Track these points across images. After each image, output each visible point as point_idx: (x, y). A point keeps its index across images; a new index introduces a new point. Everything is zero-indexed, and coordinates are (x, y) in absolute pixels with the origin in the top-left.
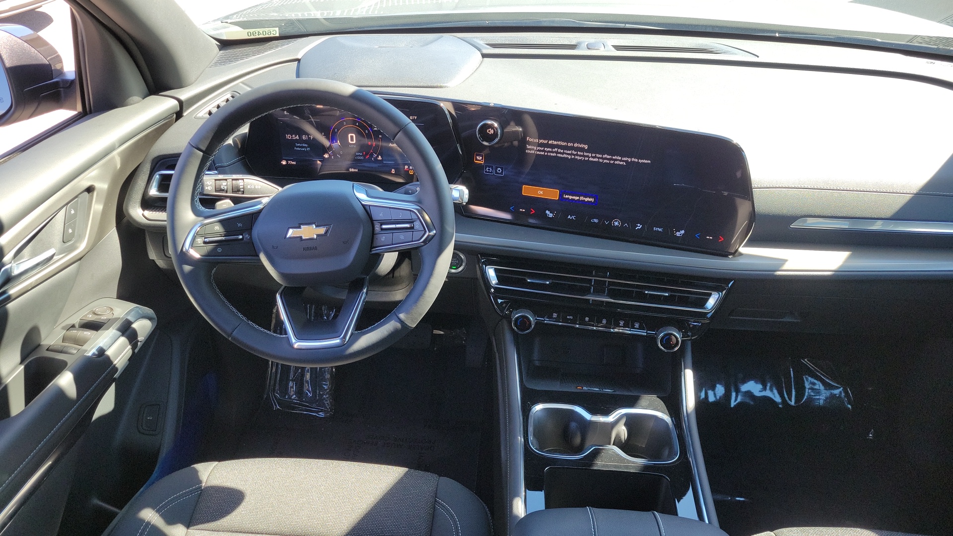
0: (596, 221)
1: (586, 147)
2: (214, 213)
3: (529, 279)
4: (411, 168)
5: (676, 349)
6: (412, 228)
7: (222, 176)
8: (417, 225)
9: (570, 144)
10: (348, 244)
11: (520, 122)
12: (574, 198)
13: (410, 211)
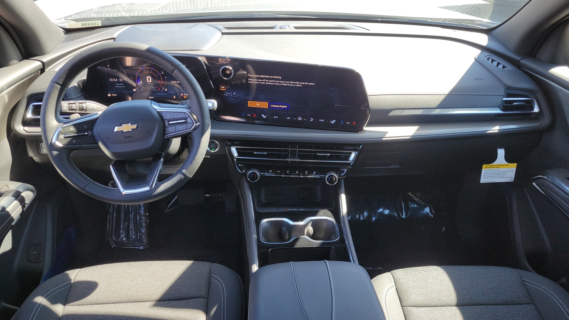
0: (289, 118)
1: (280, 78)
2: (68, 121)
3: (255, 152)
4: (184, 94)
5: (335, 183)
6: (186, 122)
7: (73, 101)
8: (189, 120)
9: (272, 77)
10: (150, 134)
11: (245, 69)
12: (276, 106)
13: (185, 113)
